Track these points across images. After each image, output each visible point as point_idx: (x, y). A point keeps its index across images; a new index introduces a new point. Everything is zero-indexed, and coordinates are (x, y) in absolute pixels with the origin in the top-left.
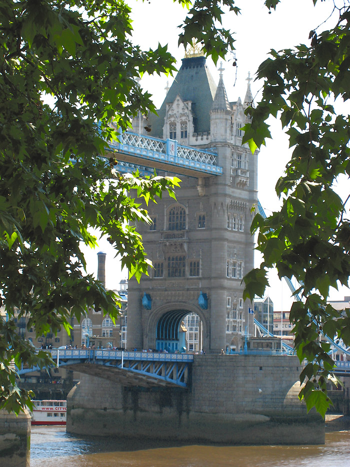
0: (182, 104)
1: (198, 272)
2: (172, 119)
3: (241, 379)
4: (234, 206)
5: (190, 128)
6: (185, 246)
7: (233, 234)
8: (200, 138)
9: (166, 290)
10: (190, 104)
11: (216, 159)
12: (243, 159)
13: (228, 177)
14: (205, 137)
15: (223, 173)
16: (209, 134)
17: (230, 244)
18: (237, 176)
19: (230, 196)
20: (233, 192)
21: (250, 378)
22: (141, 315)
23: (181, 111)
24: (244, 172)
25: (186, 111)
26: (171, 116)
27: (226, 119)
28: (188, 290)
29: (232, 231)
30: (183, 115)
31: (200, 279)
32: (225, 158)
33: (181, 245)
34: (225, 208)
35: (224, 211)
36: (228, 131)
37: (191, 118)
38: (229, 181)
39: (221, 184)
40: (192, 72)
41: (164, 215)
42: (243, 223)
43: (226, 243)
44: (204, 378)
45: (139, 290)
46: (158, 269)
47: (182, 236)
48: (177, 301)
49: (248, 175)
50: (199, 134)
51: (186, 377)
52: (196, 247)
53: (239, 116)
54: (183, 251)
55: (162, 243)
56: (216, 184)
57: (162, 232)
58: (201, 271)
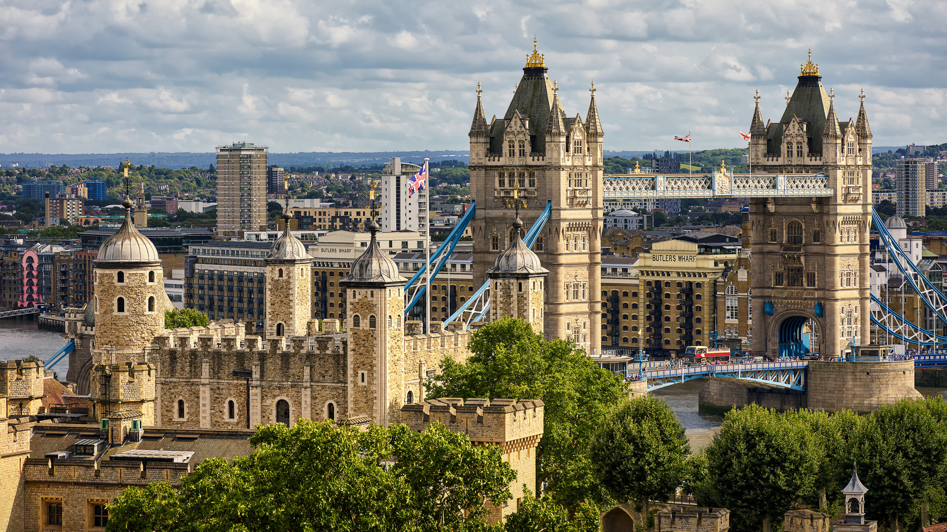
0: (797, 126)
2: (789, 139)
3: (850, 383)
4: (845, 222)
5: (805, 148)
6: (802, 259)
8: (814, 158)
9: (786, 298)
10: (805, 126)
11: (827, 182)
13: (839, 197)
14: (818, 158)
15: (835, 196)
16: (821, 155)
17: (844, 258)
18: (849, 194)
19: (841, 213)
20: (845, 209)
21: (858, 383)
22: (765, 320)
23: (797, 132)
24: (857, 188)
25: (802, 132)
26: (788, 135)
27: (836, 144)
28: (805, 299)
29: (845, 245)
30: (798, 136)
31: (816, 289)
32: (836, 178)
33: (799, 258)
34: (837, 225)
35: (836, 228)
36: (839, 154)
37: (806, 140)
38: (840, 200)
39: (833, 205)
40: (808, 90)
41: (782, 229)
42: (858, 234)
44: (818, 382)
45: (762, 297)
46: (779, 278)
47: (799, 249)
48: (795, 308)
49: (861, 189)
50: (813, 155)
51: (802, 380)
52: (813, 259)
53: (851, 136)
54: (801, 263)
55: (782, 255)
56: (828, 205)
57: (781, 244)
58: (816, 282)
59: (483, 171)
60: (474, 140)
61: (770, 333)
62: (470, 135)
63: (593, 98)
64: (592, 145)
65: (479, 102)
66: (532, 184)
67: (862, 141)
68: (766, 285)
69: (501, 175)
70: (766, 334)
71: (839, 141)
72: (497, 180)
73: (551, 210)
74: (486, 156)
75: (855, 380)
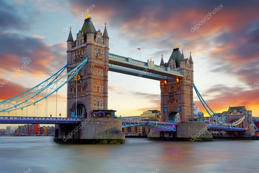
0: (173, 60)
1: (178, 102)
2: (171, 64)
3: (189, 129)
4: (187, 85)
5: (175, 66)
6: (175, 96)
7: (187, 92)
8: (178, 68)
9: (170, 107)
10: (175, 60)
11: (182, 73)
12: (189, 73)
13: (185, 78)
14: (179, 68)
15: (184, 77)
16: (180, 67)
17: (186, 95)
18: (188, 77)
19: (185, 82)
20: (187, 81)
21: (192, 128)
22: (164, 114)
23: (173, 62)
24: (190, 76)
25: (174, 62)
26: (170, 63)
27: (184, 63)
28: (176, 107)
29: (187, 91)
30: (173, 63)
31: (178, 104)
32: (184, 72)
33: (174, 96)
34: (184, 85)
35: (184, 86)
36: (185, 66)
37: (175, 64)
39: (183, 79)
40: (176, 52)
41: (169, 89)
42: (190, 89)
43: (185, 94)
44: (180, 129)
45: (164, 108)
46: (168, 102)
47: (174, 93)
48: (173, 110)
49: (191, 77)
50: (177, 67)
51: (175, 128)
52: (177, 96)
53: (188, 62)
54: (174, 97)
55: (169, 95)
56: (182, 79)
57: (169, 93)
58: (179, 102)
59: (71, 53)
60: (68, 43)
61: (166, 117)
62: (67, 41)
63: (105, 27)
64: (105, 41)
65: (70, 32)
66: (83, 53)
67: (191, 64)
68: (165, 104)
69: (76, 53)
70: (165, 117)
71: (185, 62)
72: (74, 54)
73: (88, 59)
74: (72, 48)
75: (190, 128)
